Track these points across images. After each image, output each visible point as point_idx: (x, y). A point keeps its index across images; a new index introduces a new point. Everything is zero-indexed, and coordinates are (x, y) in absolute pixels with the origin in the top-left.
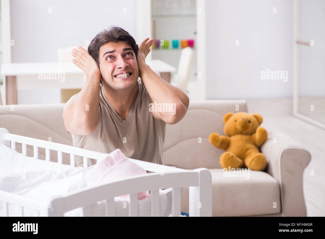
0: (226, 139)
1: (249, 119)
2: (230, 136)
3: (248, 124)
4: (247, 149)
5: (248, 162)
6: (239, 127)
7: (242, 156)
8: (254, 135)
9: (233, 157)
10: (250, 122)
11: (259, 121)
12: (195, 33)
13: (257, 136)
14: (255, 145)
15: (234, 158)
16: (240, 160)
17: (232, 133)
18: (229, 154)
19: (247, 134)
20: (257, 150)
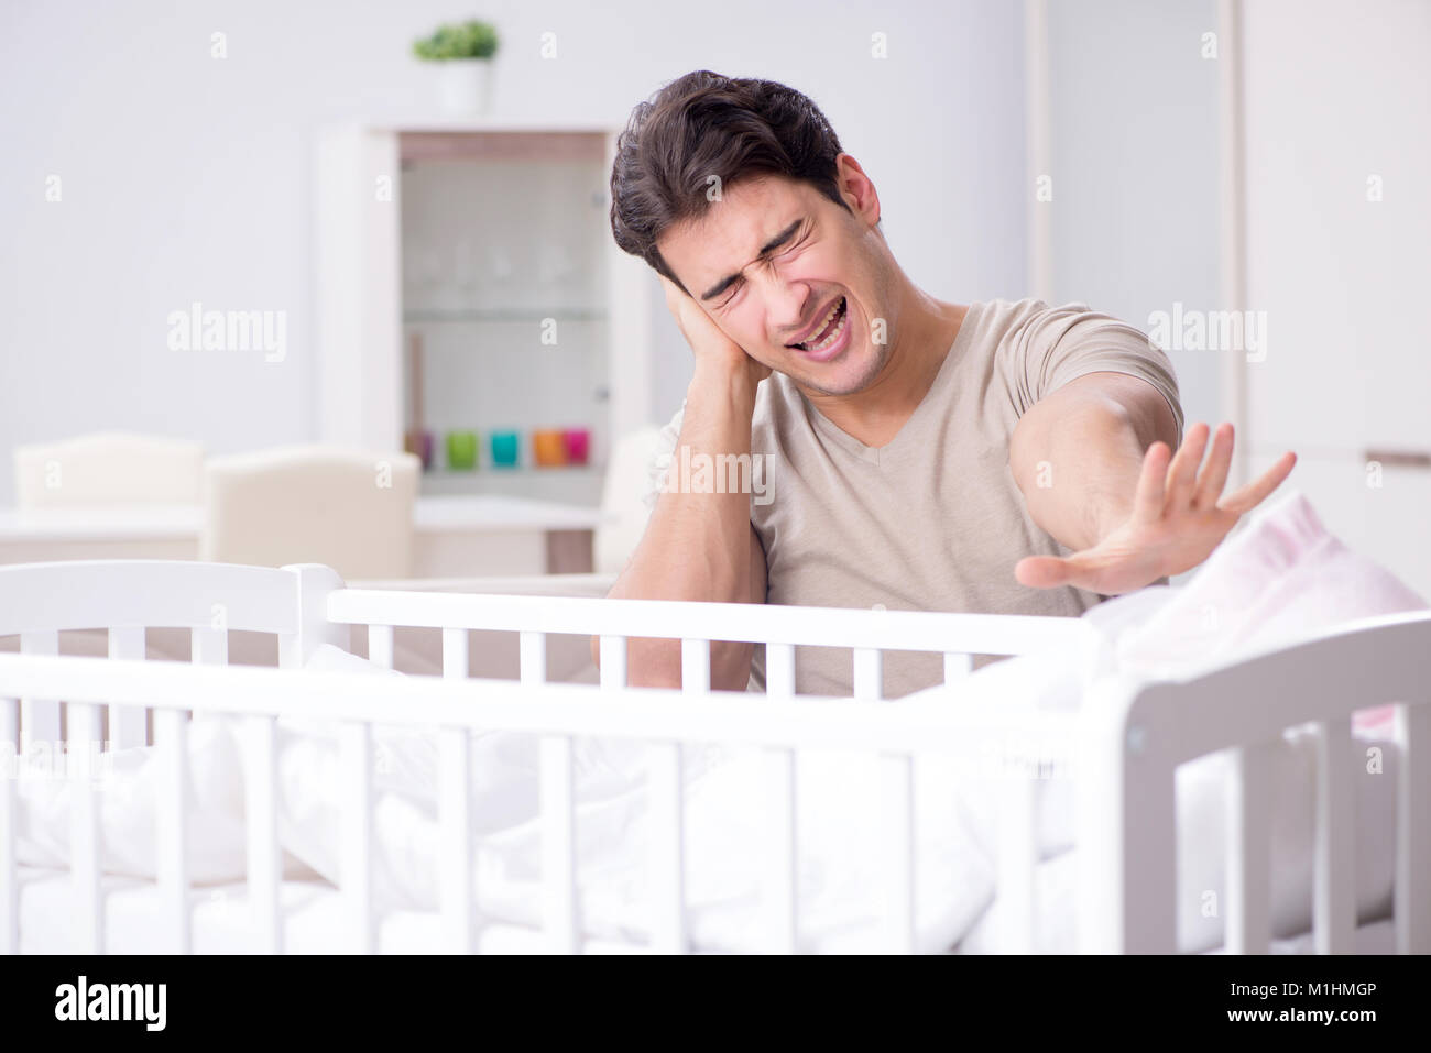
12: (604, 395)
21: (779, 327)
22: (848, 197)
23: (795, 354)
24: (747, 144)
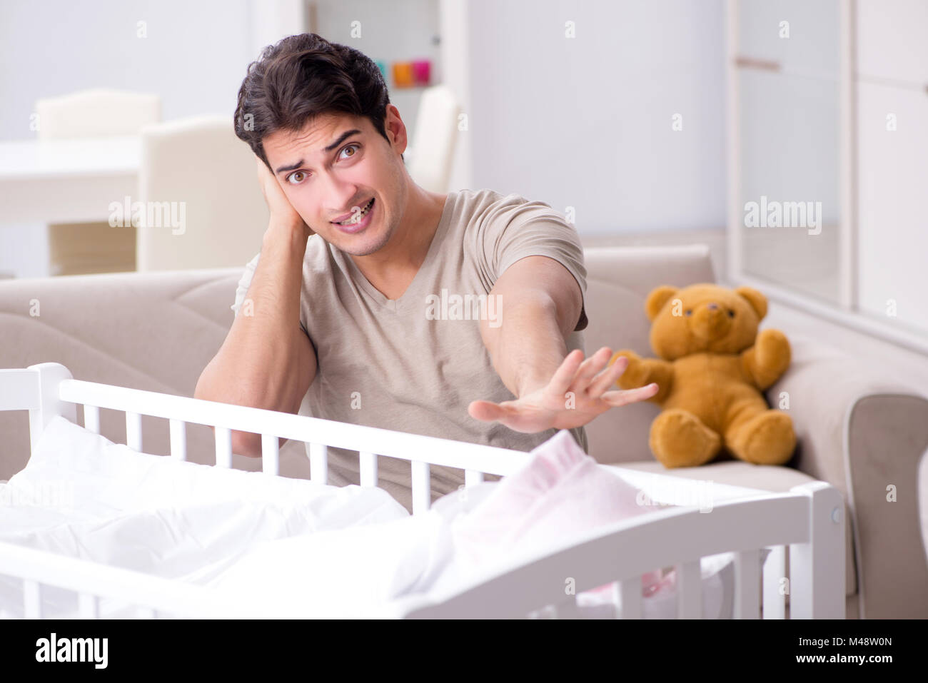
0: (662, 370)
1: (729, 303)
2: (671, 358)
3: (729, 320)
4: (731, 400)
5: (738, 438)
6: (700, 331)
7: (718, 421)
8: (747, 354)
9: (692, 424)
10: (732, 313)
11: (759, 308)
12: (437, 41)
13: (759, 355)
14: (753, 384)
15: (695, 429)
16: (712, 435)
17: (677, 349)
18: (680, 417)
19: (724, 352)
20: (759, 401)
21: (330, 209)
22: (389, 133)
23: (335, 228)
24: (338, 93)
